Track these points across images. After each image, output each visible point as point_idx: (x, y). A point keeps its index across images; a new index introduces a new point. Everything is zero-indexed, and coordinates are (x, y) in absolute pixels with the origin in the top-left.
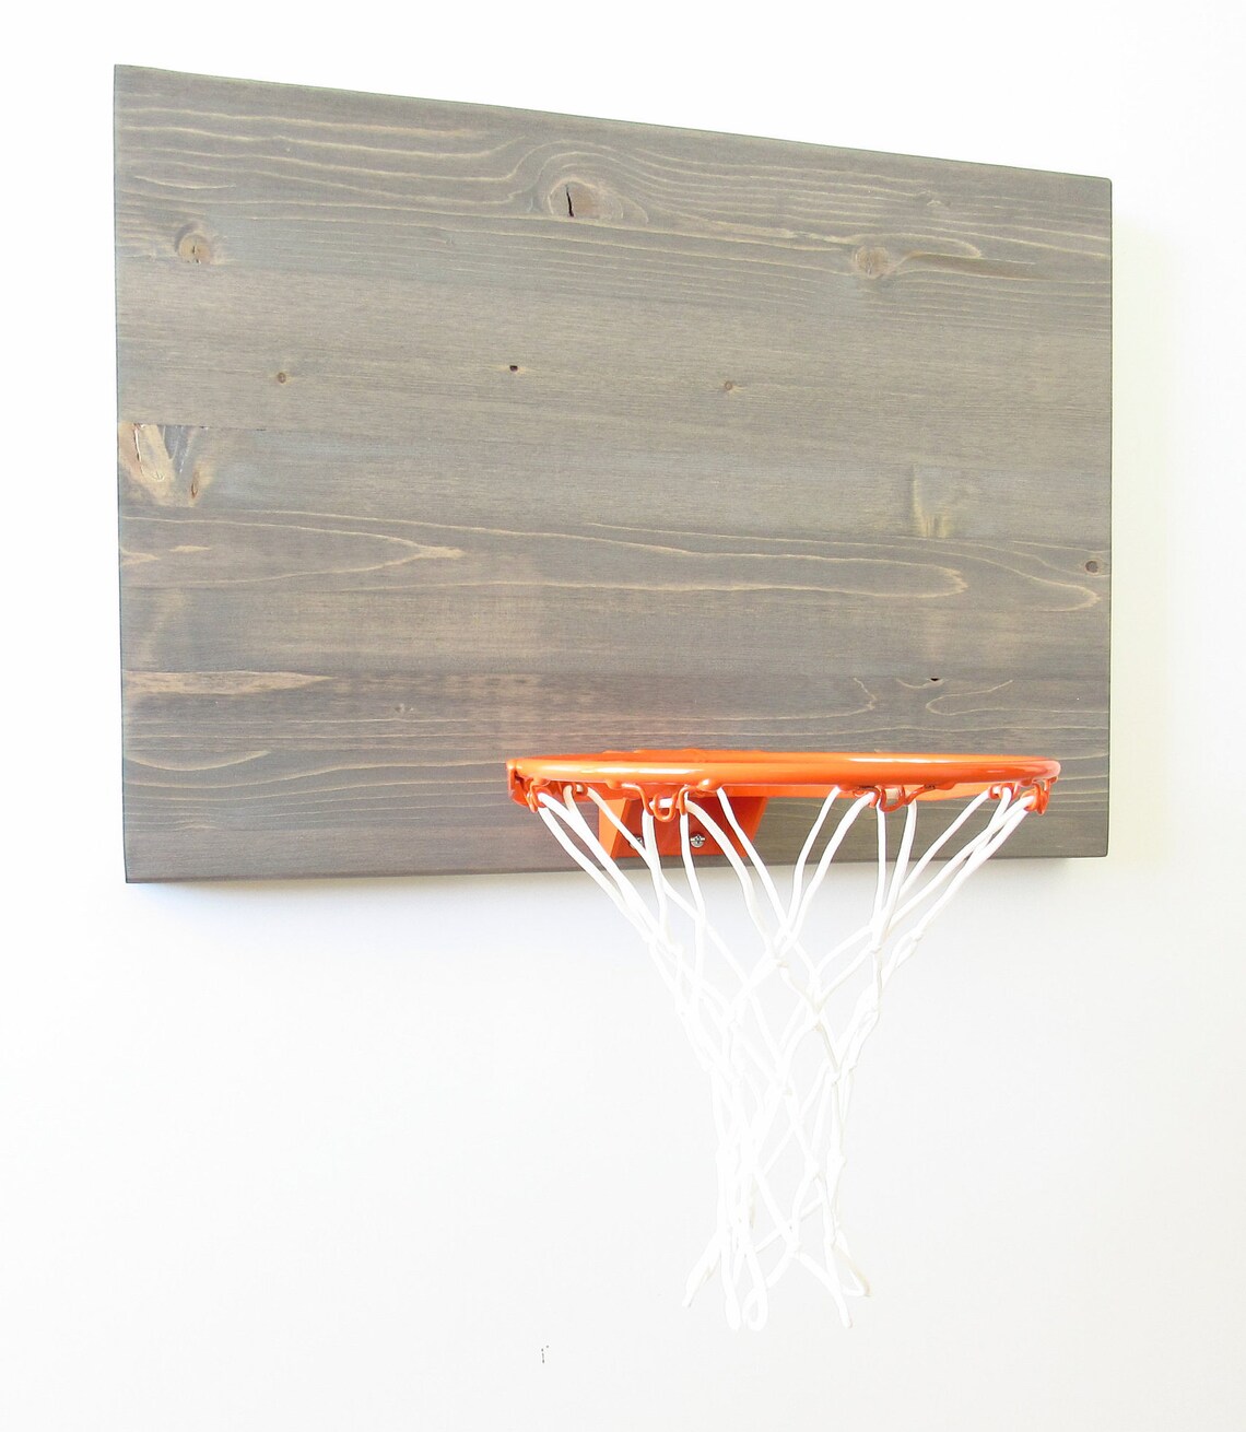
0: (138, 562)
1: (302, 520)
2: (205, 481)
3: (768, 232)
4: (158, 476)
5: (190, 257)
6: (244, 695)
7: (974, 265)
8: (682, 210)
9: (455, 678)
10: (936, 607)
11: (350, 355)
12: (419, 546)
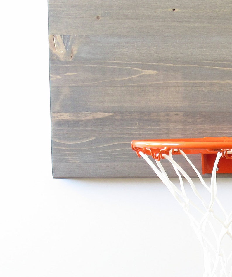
0: (55, 78)
1: (105, 63)
2: (75, 52)
4: (61, 51)
6: (88, 120)
9: (155, 114)
11: (120, 9)
12: (143, 70)
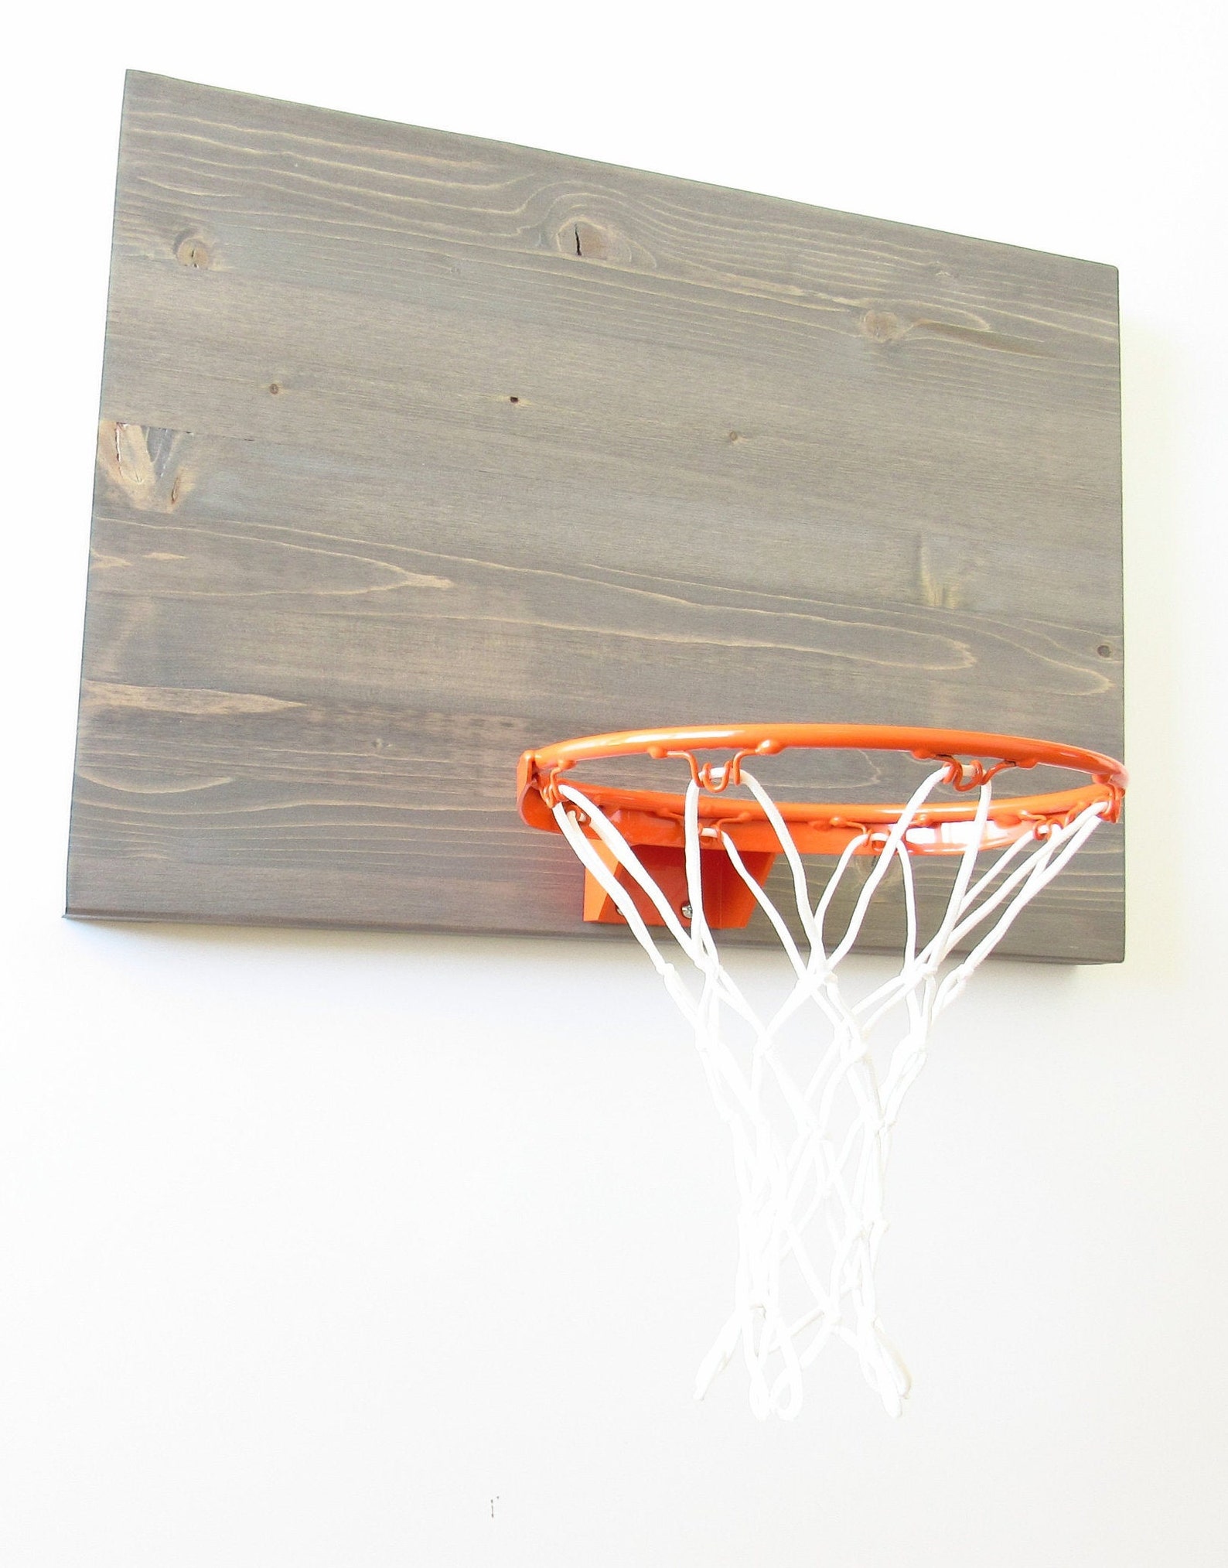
0: (109, 565)
1: (285, 536)
2: (187, 487)
3: (777, 287)
4: (137, 479)
5: (189, 261)
6: (212, 716)
7: (982, 338)
8: (691, 260)
9: (438, 715)
10: (943, 680)
11: (345, 372)
12: (407, 573)
